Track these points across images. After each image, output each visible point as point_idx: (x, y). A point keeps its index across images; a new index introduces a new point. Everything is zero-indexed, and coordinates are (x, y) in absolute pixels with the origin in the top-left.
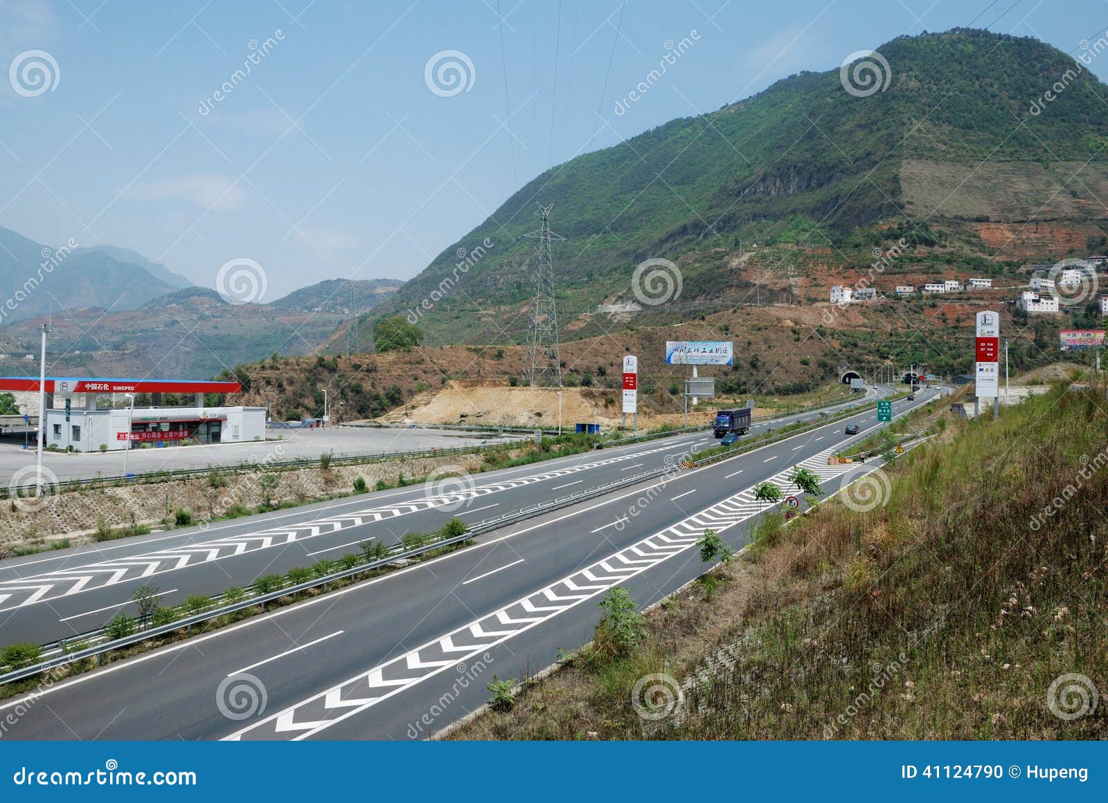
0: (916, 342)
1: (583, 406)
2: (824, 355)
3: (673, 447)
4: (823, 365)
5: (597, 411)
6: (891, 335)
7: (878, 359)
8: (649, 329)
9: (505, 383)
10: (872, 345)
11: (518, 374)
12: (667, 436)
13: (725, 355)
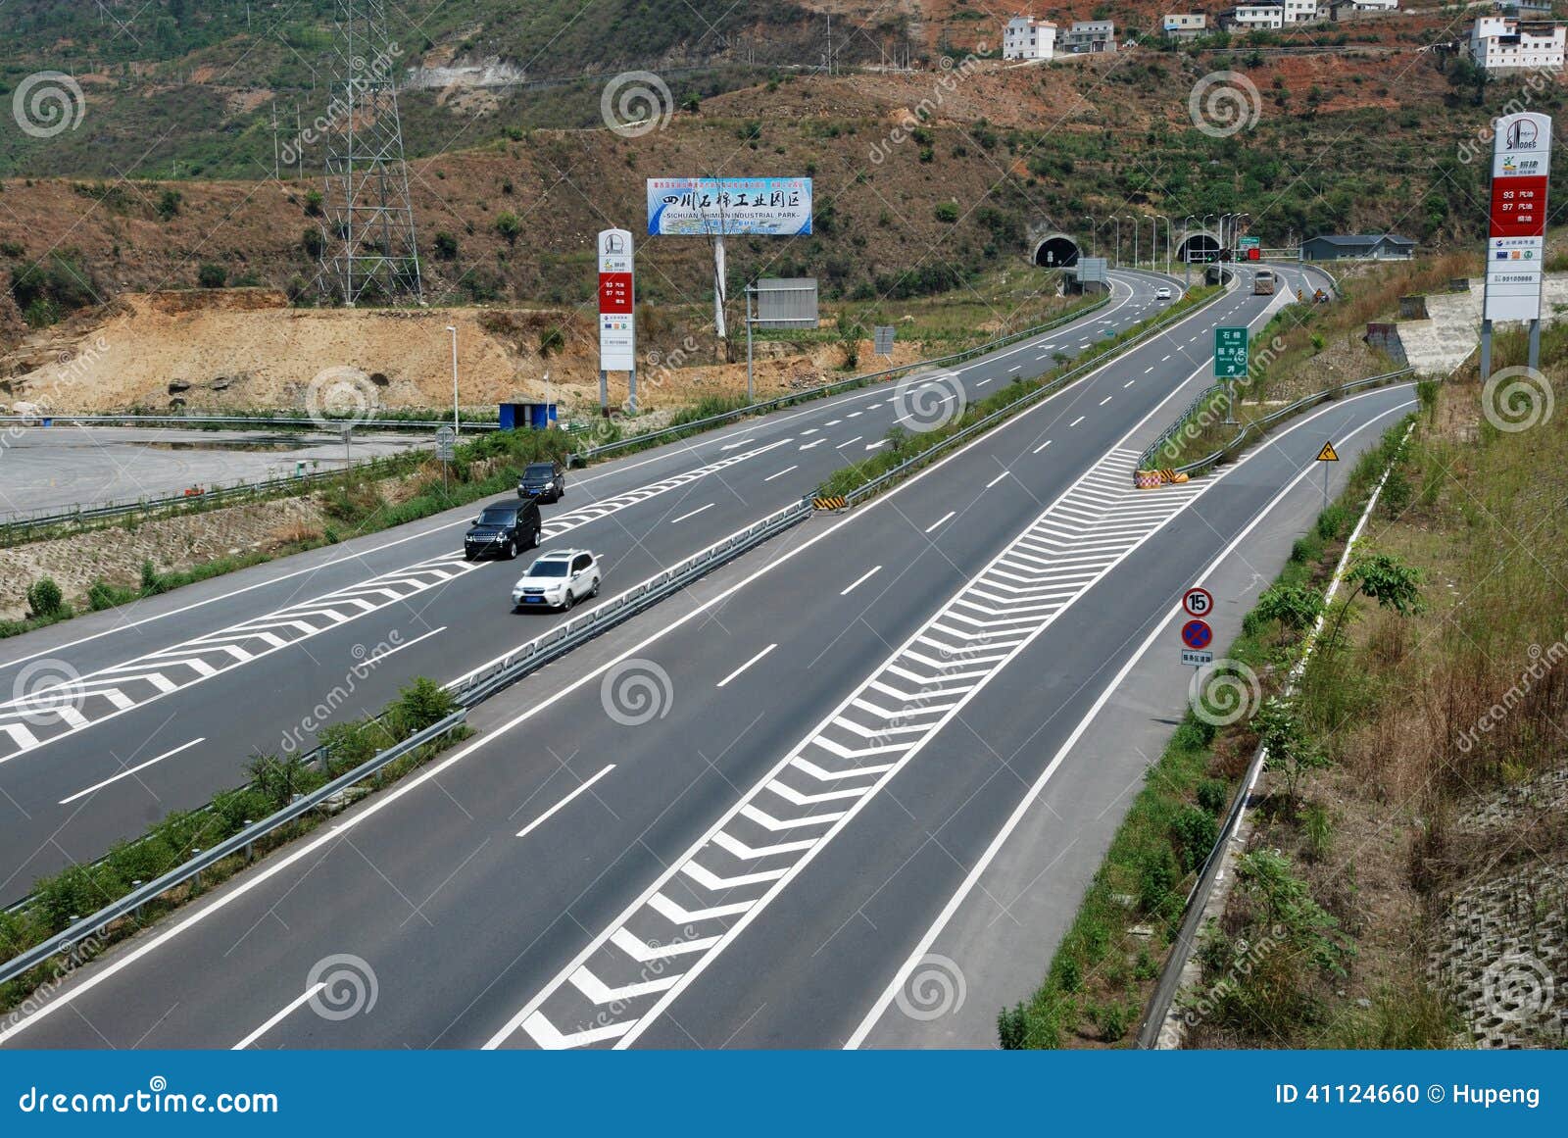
0: (1211, 158)
1: (490, 355)
2: (992, 197)
3: (751, 454)
4: (989, 220)
5: (528, 364)
6: (1151, 140)
7: (1123, 204)
8: (560, 135)
9: (276, 299)
10: (1108, 167)
11: (225, 257)
12: (716, 425)
13: (792, 210)
